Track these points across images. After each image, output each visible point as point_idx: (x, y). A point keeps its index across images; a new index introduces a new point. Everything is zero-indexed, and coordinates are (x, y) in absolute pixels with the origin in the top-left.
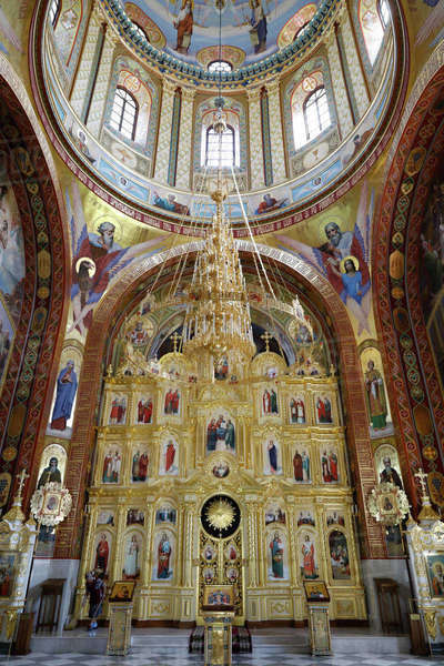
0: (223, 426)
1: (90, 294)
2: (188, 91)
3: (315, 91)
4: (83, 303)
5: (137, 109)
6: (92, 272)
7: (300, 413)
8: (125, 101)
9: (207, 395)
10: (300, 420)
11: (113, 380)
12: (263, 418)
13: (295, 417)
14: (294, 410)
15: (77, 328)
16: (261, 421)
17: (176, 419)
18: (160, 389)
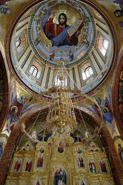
0: (61, 173)
1: (14, 119)
2: (52, 68)
3: (87, 68)
4: (11, 121)
5: (38, 71)
6: (16, 111)
7: (93, 168)
8: (34, 69)
9: (55, 159)
10: (94, 171)
11: (18, 152)
12: (78, 169)
13: (91, 169)
14: (91, 166)
15: (7, 130)
16: (77, 171)
17: (41, 170)
18: (36, 156)
